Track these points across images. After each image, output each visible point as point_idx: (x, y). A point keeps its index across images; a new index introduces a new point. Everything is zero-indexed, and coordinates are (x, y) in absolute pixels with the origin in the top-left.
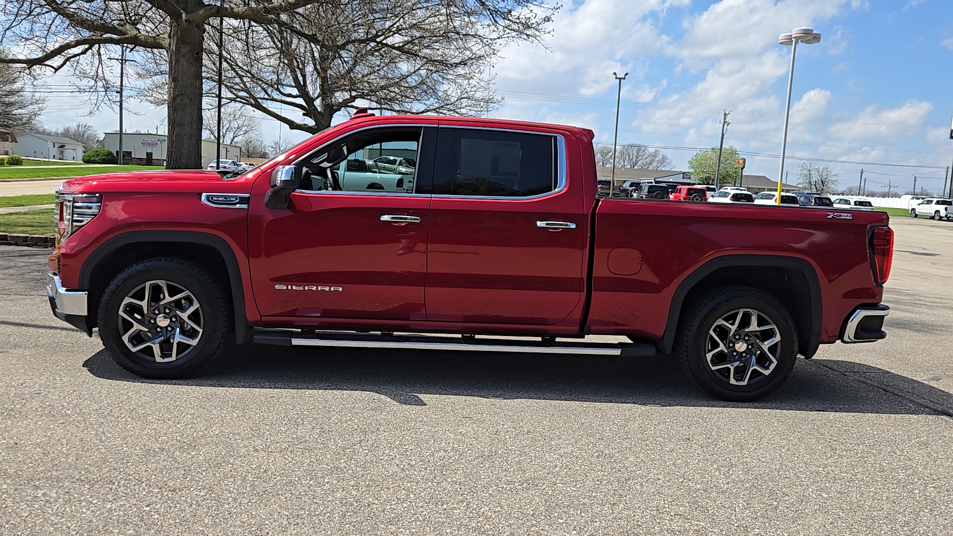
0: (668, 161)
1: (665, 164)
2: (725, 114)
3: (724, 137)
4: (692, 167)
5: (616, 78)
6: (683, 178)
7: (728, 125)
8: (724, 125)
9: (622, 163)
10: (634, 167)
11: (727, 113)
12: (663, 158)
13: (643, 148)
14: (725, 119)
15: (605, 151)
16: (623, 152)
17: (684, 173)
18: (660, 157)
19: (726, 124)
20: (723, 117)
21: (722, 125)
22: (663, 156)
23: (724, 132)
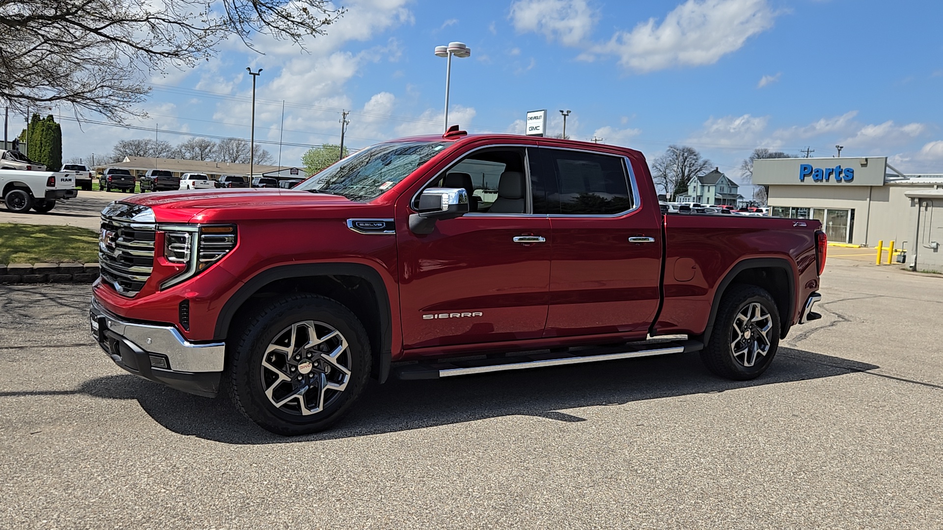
0: (268, 156)
1: (266, 159)
2: (344, 114)
3: (345, 135)
4: (307, 163)
5: (250, 73)
6: (291, 174)
7: (347, 124)
8: (344, 124)
9: (223, 158)
10: (235, 161)
11: (346, 113)
12: (263, 153)
13: (243, 143)
14: (344, 118)
15: (203, 145)
16: (223, 147)
17: (291, 169)
18: (261, 152)
19: (345, 123)
20: (342, 116)
21: (342, 123)
22: (264, 151)
23: (344, 131)
